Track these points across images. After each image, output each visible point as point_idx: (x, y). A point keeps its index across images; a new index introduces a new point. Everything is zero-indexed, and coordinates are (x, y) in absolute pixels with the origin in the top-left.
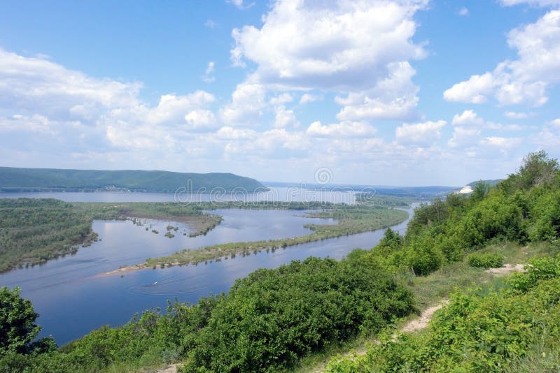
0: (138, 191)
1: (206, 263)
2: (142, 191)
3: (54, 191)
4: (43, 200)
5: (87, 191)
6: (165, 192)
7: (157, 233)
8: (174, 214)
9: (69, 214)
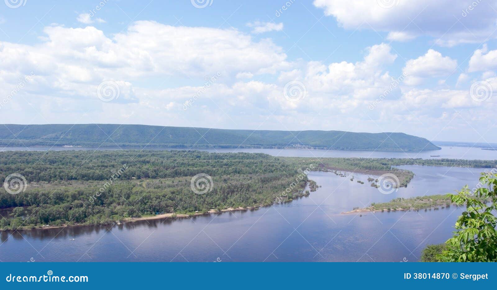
0: (320, 149)
1: (426, 210)
2: (323, 149)
3: (254, 147)
4: (257, 154)
5: (279, 148)
6: (343, 149)
7: (362, 183)
8: (366, 168)
9: (285, 165)
